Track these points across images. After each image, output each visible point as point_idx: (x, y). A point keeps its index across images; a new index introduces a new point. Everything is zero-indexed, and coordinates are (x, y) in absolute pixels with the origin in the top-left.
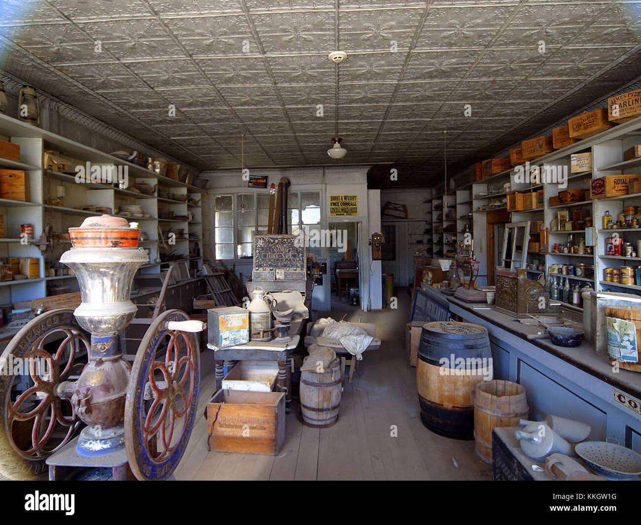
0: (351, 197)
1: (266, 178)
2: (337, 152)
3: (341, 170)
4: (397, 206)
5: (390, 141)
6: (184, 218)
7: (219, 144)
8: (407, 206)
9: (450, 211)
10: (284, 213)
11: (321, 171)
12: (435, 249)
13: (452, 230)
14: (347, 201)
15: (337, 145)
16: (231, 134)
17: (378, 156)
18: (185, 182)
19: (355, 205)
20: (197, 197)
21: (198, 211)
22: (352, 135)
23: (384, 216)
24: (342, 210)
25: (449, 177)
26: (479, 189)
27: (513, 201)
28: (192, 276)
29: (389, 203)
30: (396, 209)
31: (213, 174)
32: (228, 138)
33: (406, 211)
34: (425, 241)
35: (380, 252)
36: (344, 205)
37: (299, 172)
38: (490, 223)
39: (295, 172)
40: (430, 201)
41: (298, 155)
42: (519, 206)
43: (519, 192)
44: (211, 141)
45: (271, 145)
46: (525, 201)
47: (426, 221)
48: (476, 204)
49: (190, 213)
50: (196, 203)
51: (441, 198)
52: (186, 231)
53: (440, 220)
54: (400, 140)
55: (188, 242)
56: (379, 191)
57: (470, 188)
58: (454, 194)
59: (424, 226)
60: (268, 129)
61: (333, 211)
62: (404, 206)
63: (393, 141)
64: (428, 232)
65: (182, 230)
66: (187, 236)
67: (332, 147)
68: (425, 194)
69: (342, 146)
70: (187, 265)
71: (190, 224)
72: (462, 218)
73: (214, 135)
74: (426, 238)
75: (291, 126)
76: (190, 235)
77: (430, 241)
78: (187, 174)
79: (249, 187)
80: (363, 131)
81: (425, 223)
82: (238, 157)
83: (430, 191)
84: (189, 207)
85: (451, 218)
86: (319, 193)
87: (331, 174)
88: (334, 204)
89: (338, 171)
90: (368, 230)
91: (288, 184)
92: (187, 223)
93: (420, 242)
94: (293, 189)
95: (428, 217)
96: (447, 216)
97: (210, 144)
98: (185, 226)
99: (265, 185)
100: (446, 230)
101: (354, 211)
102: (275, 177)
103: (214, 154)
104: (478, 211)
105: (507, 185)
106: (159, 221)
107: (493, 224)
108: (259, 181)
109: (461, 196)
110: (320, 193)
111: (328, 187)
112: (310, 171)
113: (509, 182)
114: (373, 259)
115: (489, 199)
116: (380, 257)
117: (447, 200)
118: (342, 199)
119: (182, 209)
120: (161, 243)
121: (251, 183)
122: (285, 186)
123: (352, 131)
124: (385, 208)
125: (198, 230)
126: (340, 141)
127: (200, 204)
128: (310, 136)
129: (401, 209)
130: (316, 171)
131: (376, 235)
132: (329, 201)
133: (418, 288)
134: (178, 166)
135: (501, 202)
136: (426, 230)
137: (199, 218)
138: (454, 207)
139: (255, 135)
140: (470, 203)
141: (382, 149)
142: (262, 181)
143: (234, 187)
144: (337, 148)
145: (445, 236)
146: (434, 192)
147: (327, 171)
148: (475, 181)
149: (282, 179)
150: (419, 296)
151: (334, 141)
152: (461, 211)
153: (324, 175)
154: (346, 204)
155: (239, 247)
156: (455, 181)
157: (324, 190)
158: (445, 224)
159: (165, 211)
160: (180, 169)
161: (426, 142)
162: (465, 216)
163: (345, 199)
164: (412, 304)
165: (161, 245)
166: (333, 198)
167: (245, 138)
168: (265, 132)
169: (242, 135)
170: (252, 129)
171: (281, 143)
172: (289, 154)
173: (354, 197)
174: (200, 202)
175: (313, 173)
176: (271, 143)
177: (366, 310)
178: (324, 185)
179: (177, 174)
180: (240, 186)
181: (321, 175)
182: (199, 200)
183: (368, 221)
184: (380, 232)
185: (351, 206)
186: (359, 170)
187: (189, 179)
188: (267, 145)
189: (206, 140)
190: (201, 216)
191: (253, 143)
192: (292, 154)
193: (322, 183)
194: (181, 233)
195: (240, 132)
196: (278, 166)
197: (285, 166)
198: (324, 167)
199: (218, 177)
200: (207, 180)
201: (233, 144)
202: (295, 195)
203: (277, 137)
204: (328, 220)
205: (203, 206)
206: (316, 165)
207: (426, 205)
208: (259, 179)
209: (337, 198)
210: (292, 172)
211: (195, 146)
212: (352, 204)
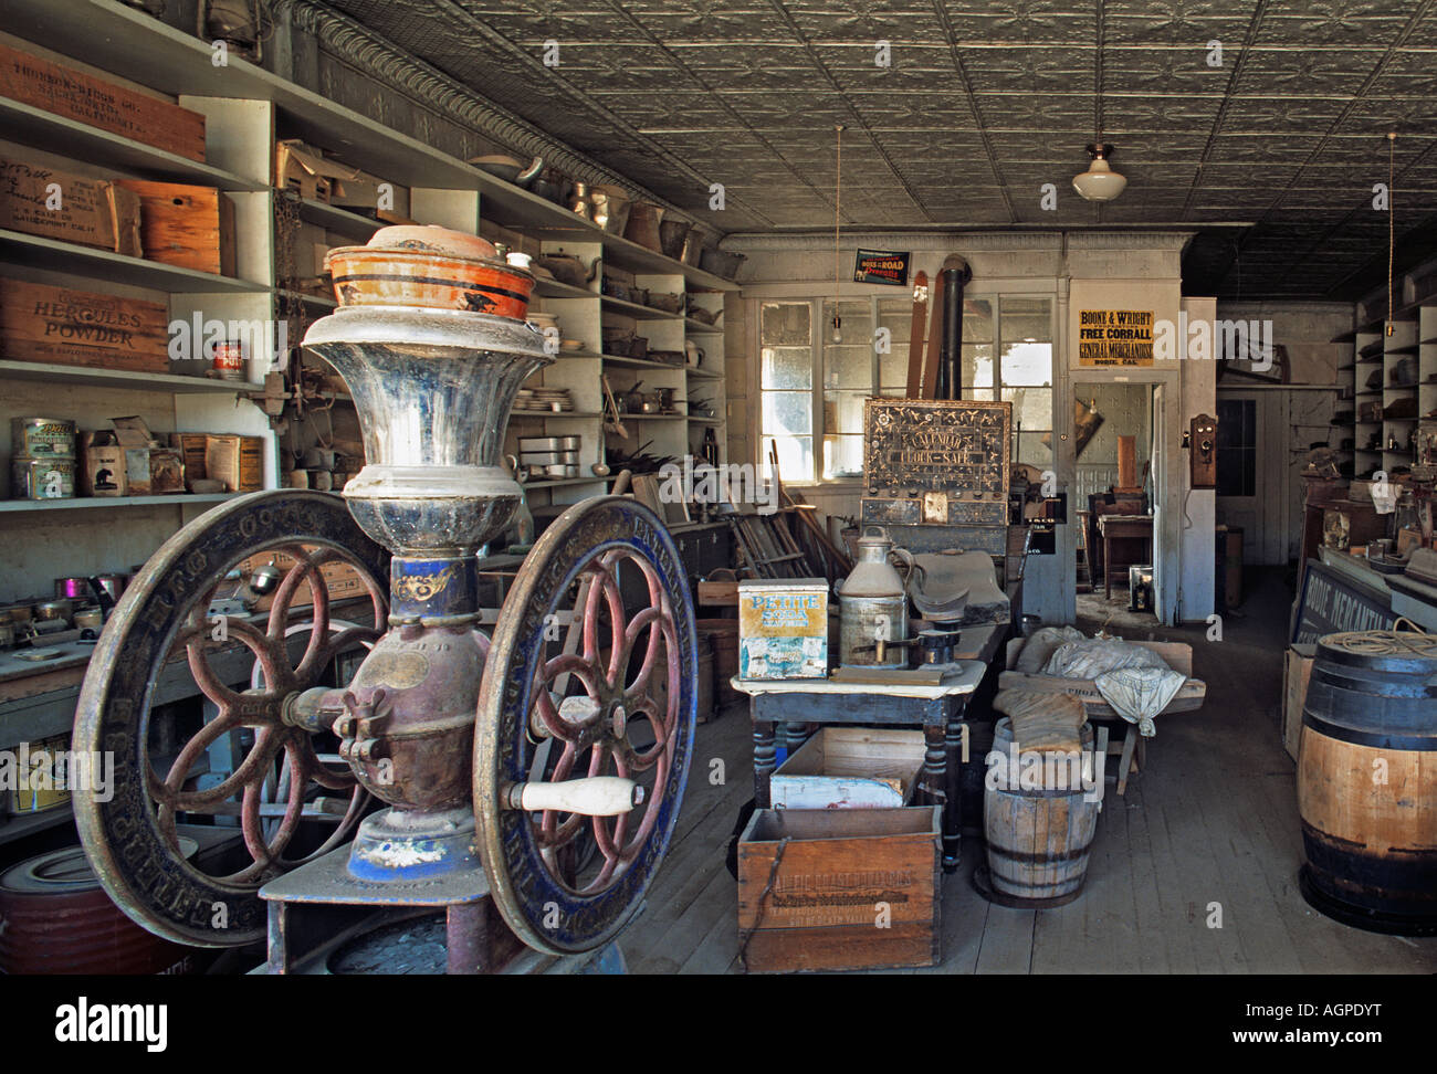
0: (1136, 314)
1: (905, 257)
2: (1099, 181)
3: (1110, 242)
5: (1244, 157)
6: (676, 358)
7: (776, 153)
8: (1289, 351)
9: (1402, 363)
10: (951, 354)
11: (1056, 242)
12: (1361, 465)
13: (1406, 412)
14: (1126, 326)
15: (1100, 163)
16: (809, 122)
17: (1213, 203)
18: (679, 258)
19: (1148, 338)
20: (714, 303)
21: (716, 343)
22: (1141, 137)
23: (1226, 376)
24: (1111, 351)
25: (1400, 272)
31: (757, 244)
32: (801, 135)
33: (1283, 363)
34: (1335, 445)
35: (1212, 468)
36: (1118, 336)
37: (996, 243)
39: (986, 243)
40: (1351, 337)
41: (991, 192)
44: (751, 143)
45: (920, 160)
47: (1339, 392)
49: (691, 345)
50: (710, 320)
51: (1379, 327)
52: (681, 395)
53: (1375, 386)
54: (1271, 158)
55: (685, 422)
56: (1213, 301)
58: (1415, 315)
59: (1332, 405)
60: (910, 112)
61: (1087, 352)
62: (1280, 350)
63: (1251, 157)
64: (1344, 420)
65: (670, 391)
66: (683, 408)
67: (1086, 169)
68: (1338, 317)
69: (1114, 168)
71: (690, 376)
73: (762, 127)
74: (1338, 435)
75: (974, 100)
76: (693, 406)
77: (1348, 444)
78: (685, 236)
79: (856, 280)
80: (1173, 125)
81: (1332, 396)
82: (828, 195)
83: (1350, 309)
84: (690, 330)
85: (1406, 380)
86: (1048, 302)
87: (1084, 253)
88: (1091, 334)
89: (1101, 242)
90: (1182, 406)
91: (966, 275)
92: (683, 373)
93: (1321, 446)
94: (979, 288)
95: (1342, 381)
96: (1394, 376)
97: (749, 152)
98: (678, 380)
99: (902, 277)
100: (1391, 414)
101: (1144, 353)
102: (930, 257)
103: (763, 181)
106: (606, 363)
108: (884, 265)
110: (1054, 301)
111: (1075, 286)
112: (1024, 243)
114: (1194, 486)
116: (1214, 482)
117: (1396, 332)
118: (1112, 321)
119: (671, 334)
120: (611, 420)
121: (863, 269)
122: (957, 278)
123: (1142, 124)
125: (715, 392)
126: (1108, 153)
127: (720, 322)
128: (1028, 136)
130: (1043, 242)
131: (1202, 420)
132: (1076, 324)
133: (1311, 561)
134: (660, 212)
136: (1340, 414)
137: (717, 362)
138: (1413, 351)
139: (873, 129)
141: (1222, 182)
142: (894, 266)
143: (814, 280)
144: (1099, 172)
145: (1387, 428)
146: (1361, 312)
147: (1071, 242)
149: (947, 261)
150: (1316, 583)
151: (1091, 152)
152: (1430, 361)
153: (1064, 254)
154: (1120, 334)
155: (827, 445)
156: (1416, 282)
157: (1063, 295)
158: (1388, 399)
159: (623, 335)
160: (664, 222)
161: (1340, 165)
163: (1122, 320)
164: (1295, 605)
165: (611, 427)
166: (1086, 317)
167: (847, 136)
168: (899, 122)
169: (840, 129)
170: (867, 111)
171: (946, 154)
172: (969, 190)
173: (1145, 317)
174: (721, 317)
175: (1034, 248)
176: (919, 155)
177: (1170, 622)
178: (1062, 281)
179: (656, 234)
180: (831, 279)
181: (1055, 254)
182: (719, 313)
183: (1184, 382)
184: (1213, 415)
185: (1137, 341)
186: (1158, 242)
187: (691, 253)
188: (907, 161)
189: (737, 140)
190: (722, 357)
191: (870, 150)
192: (974, 190)
193: (1058, 277)
194: (666, 399)
195: (832, 119)
196: (937, 225)
197: (958, 224)
198: (1064, 231)
199: (773, 252)
200: (741, 257)
201: (812, 154)
202: (984, 307)
203: (934, 137)
204: (1074, 377)
205: (728, 330)
206: (1044, 224)
207: (1340, 347)
208: (886, 259)
209: (1098, 317)
210: (977, 243)
211: (705, 155)
212: (1139, 335)
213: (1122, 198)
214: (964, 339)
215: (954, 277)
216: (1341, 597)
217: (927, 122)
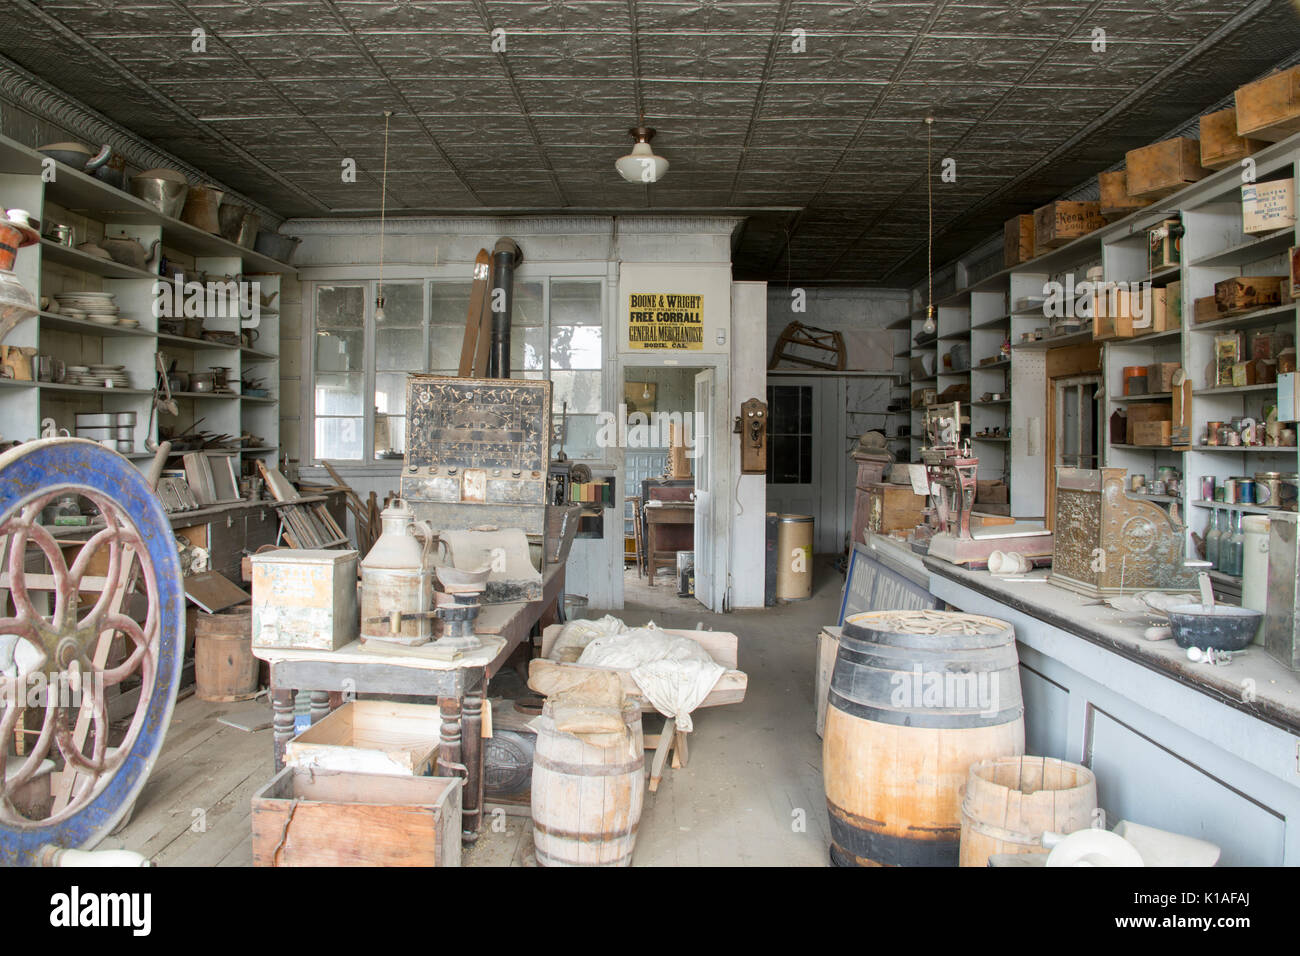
0: (686, 298)
2: (644, 166)
3: (661, 226)
4: (815, 334)
5: (787, 142)
6: (230, 338)
7: (328, 138)
8: (845, 337)
10: (500, 336)
11: (606, 227)
13: (959, 397)
14: (676, 310)
15: (643, 146)
16: (359, 108)
17: (760, 187)
18: (236, 242)
19: (698, 321)
20: (268, 285)
21: (269, 325)
22: (683, 122)
23: (778, 361)
24: (662, 332)
26: (1024, 287)
28: (245, 493)
29: (792, 325)
30: (815, 343)
31: (307, 229)
32: (352, 120)
33: (840, 349)
34: (891, 432)
35: (763, 453)
36: (666, 321)
37: (547, 226)
39: (537, 226)
40: (906, 324)
41: (540, 176)
44: (305, 129)
45: (468, 144)
47: (895, 378)
50: (264, 301)
52: (235, 374)
53: (930, 373)
54: (813, 141)
55: (237, 404)
56: (766, 283)
57: (1005, 285)
58: (966, 301)
59: (888, 392)
60: (454, 98)
61: (636, 335)
62: (837, 336)
63: (793, 141)
64: (900, 407)
65: (225, 370)
66: (236, 388)
67: (628, 152)
68: (895, 303)
69: (657, 152)
70: (232, 463)
71: (245, 356)
72: (985, 365)
73: (313, 113)
74: (893, 424)
75: (516, 86)
76: (246, 386)
77: (904, 432)
78: (242, 219)
80: (711, 110)
81: (889, 383)
83: (906, 296)
85: (958, 366)
86: (599, 285)
87: (634, 237)
88: (640, 317)
89: (652, 226)
90: (731, 392)
91: (516, 257)
92: (236, 355)
94: (530, 271)
95: (899, 368)
96: (947, 362)
97: (304, 138)
100: (943, 400)
101: (695, 337)
103: (317, 166)
104: (1023, 344)
106: (162, 343)
109: (982, 305)
110: (604, 286)
111: (625, 269)
112: (575, 226)
113: (1102, 263)
114: (745, 471)
116: (764, 467)
117: (947, 320)
118: (661, 304)
120: (163, 397)
122: (508, 260)
123: (682, 108)
124: (782, 336)
125: (269, 374)
126: (650, 136)
127: (274, 304)
128: (571, 119)
129: (829, 343)
130: (594, 226)
131: (753, 404)
132: (626, 308)
133: (857, 545)
134: (220, 195)
136: (896, 401)
137: (272, 344)
138: (966, 336)
139: (421, 115)
140: (1004, 325)
143: (369, 264)
144: (642, 155)
146: (917, 299)
147: (622, 226)
148: (1017, 266)
149: (497, 244)
150: (861, 566)
151: (634, 135)
152: (981, 346)
153: (614, 237)
154: (669, 317)
156: (969, 268)
157: (613, 278)
158: (942, 385)
160: (222, 205)
162: (990, 361)
163: (671, 303)
165: (163, 404)
166: (636, 300)
167: (395, 121)
168: (446, 107)
169: (388, 114)
170: (413, 95)
171: (492, 138)
172: (517, 174)
173: (694, 300)
174: (277, 298)
175: (584, 231)
176: (466, 139)
177: (719, 609)
178: (612, 265)
179: (213, 217)
181: (606, 238)
182: (275, 294)
183: (733, 366)
184: (763, 399)
185: (687, 325)
186: (709, 226)
187: (247, 235)
188: (454, 145)
189: (292, 126)
190: (277, 338)
191: (417, 136)
192: (523, 173)
193: (608, 260)
194: (220, 379)
195: (380, 105)
196: (489, 209)
197: (509, 208)
198: (615, 216)
199: (330, 236)
200: (295, 240)
201: (363, 140)
202: (537, 289)
203: (481, 121)
204: (624, 360)
205: (283, 314)
206: (594, 208)
207: (895, 333)
209: (648, 300)
210: (527, 227)
211: (263, 141)
212: (688, 318)
213: (664, 182)
214: (513, 322)
215: (504, 260)
216: (885, 581)
217: (473, 106)
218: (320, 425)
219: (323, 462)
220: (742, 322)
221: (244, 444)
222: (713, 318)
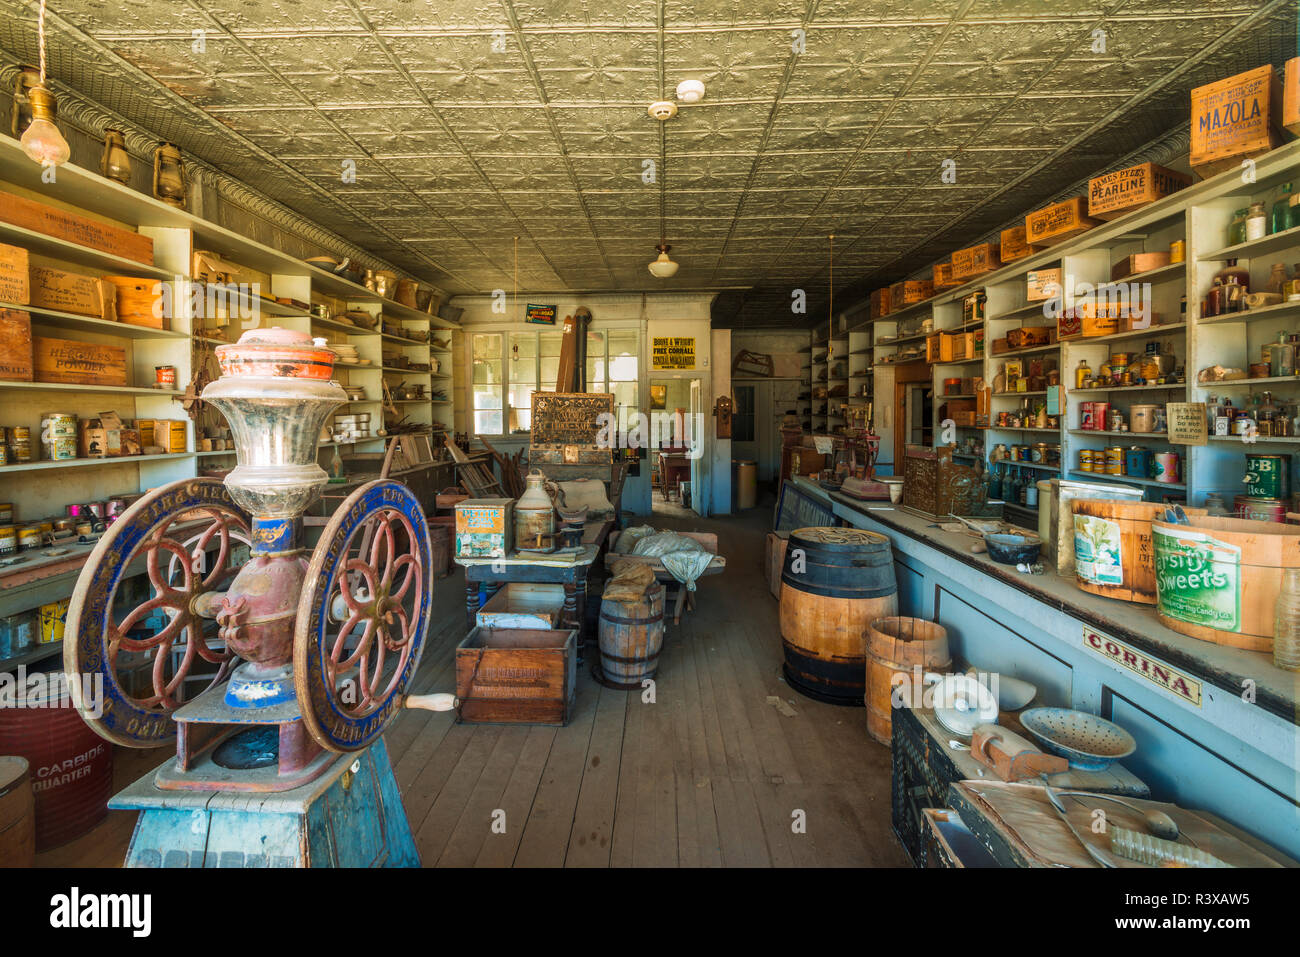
0: (685, 340)
1: (554, 308)
2: (663, 267)
3: (670, 299)
4: (756, 357)
5: (746, 251)
6: (424, 368)
7: (480, 251)
8: (773, 358)
9: (839, 365)
10: (580, 365)
11: (639, 300)
12: (816, 423)
13: (841, 393)
14: (680, 347)
15: (663, 256)
16: (498, 235)
17: (729, 276)
18: (426, 311)
19: (692, 353)
20: (446, 336)
21: (447, 359)
22: (687, 241)
23: (737, 373)
24: (671, 361)
25: (837, 312)
26: (884, 330)
27: (936, 348)
28: (436, 458)
29: (745, 352)
30: (756, 362)
31: (470, 302)
32: (494, 242)
33: (770, 365)
34: (800, 411)
35: (729, 427)
36: (674, 353)
37: (605, 300)
38: (901, 383)
39: (600, 300)
40: (809, 350)
41: (603, 272)
42: (946, 354)
43: (946, 333)
44: (466, 246)
45: (562, 255)
46: (954, 346)
47: (802, 381)
48: (880, 353)
49: (434, 360)
50: (444, 345)
51: (825, 344)
52: (428, 388)
53: (823, 378)
54: (762, 251)
55: (430, 405)
56: (729, 331)
57: (870, 329)
58: (846, 337)
59: (798, 389)
60: (555, 229)
61: (657, 361)
62: (769, 357)
63: (750, 251)
64: (806, 397)
65: (422, 386)
66: (429, 396)
67: (655, 259)
68: (802, 338)
69: (672, 259)
70: (428, 440)
71: (433, 377)
72: (857, 374)
73: (472, 237)
74: (801, 407)
75: (592, 223)
76: (434, 394)
77: (808, 411)
78: (430, 299)
79: (527, 321)
80: (704, 234)
81: (798, 384)
82: (510, 274)
83: (808, 334)
84: (432, 351)
85: (841, 373)
86: (636, 333)
87: (655, 305)
88: (659, 351)
89: (666, 299)
90: (712, 391)
91: (589, 318)
92: (428, 376)
93: (792, 412)
94: (597, 325)
95: (804, 374)
96: (834, 372)
97: (465, 251)
98: (426, 380)
99: (552, 320)
100: (831, 394)
101: (690, 362)
102: (568, 307)
104: (882, 363)
105: (927, 323)
106: (384, 371)
107: (906, 383)
108: (543, 313)
109: (856, 340)
110: (638, 333)
111: (650, 324)
112: (622, 300)
113: (932, 317)
114: (719, 437)
115: (899, 343)
116: (730, 434)
117: (835, 347)
118: (671, 344)
119: (422, 354)
120: (387, 404)
121: (530, 315)
122: (583, 321)
123: (687, 234)
124: (739, 359)
125: (448, 386)
126: (668, 250)
127: (450, 346)
128: (623, 241)
129: (764, 361)
130: (632, 299)
131: (723, 399)
132: (651, 346)
133: (785, 481)
134: (416, 285)
135: (917, 349)
136: (803, 394)
137: (448, 369)
138: (846, 358)
139: (536, 238)
140: (869, 352)
141: (732, 264)
142: (548, 313)
143: (502, 322)
144: (664, 261)
145: (830, 402)
146: (815, 335)
147: (648, 299)
148: (879, 317)
149: (578, 310)
150: (789, 494)
151: (659, 250)
152: (855, 363)
153: (644, 306)
154: (676, 351)
156: (847, 318)
157: (643, 329)
158: (831, 385)
159: (395, 356)
160: (418, 291)
161: (802, 254)
162: (861, 372)
163: (677, 343)
165: (387, 408)
166: (657, 342)
167: (521, 243)
168: (549, 234)
169: (516, 238)
170: (531, 228)
171: (576, 251)
172: (590, 271)
173: (690, 341)
174: (451, 343)
175: (626, 303)
176: (561, 252)
177: (706, 515)
178: (643, 321)
179: (413, 298)
180: (512, 321)
181: (639, 305)
182: (449, 341)
183: (712, 378)
184: (729, 396)
185: (686, 355)
186: (698, 299)
187: (433, 307)
188: (555, 256)
189: (458, 244)
190: (451, 366)
191: (533, 250)
192: (593, 271)
193: (641, 318)
194: (419, 391)
195: (512, 233)
196: (572, 290)
197: (584, 290)
198: (644, 294)
199: (482, 305)
200: (462, 310)
201: (500, 252)
202: (600, 336)
203: (569, 242)
204: (650, 376)
205: (454, 351)
206: (633, 290)
207: (802, 355)
208: (543, 310)
209: (663, 341)
210: (595, 300)
211: (440, 253)
212: (687, 351)
213: (676, 275)
214: (588, 354)
215: (581, 321)
216: (803, 503)
217: (564, 234)
218: (477, 415)
219: (480, 436)
220: (717, 352)
221: (435, 428)
222: (701, 352)
